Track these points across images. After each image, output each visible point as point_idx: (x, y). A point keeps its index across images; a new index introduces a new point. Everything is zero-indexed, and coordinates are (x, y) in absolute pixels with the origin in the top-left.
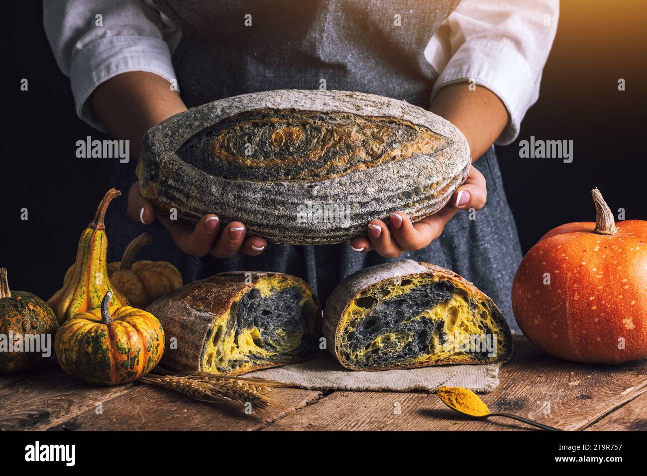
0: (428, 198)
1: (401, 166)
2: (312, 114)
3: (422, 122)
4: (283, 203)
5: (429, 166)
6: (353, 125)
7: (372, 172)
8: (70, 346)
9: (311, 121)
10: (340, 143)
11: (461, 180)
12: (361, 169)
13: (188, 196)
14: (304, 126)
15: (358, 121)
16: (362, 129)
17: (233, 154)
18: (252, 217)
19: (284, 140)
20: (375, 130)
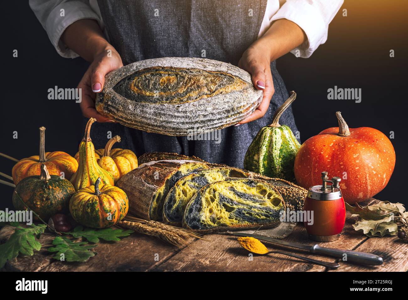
0: (239, 113)
1: (225, 96)
2: (181, 70)
3: (237, 74)
4: (164, 115)
5: (239, 97)
6: (201, 76)
7: (210, 100)
8: (78, 208)
9: (180, 73)
10: (194, 84)
11: (256, 105)
12: (204, 98)
13: (118, 110)
14: (177, 75)
15: (205, 73)
16: (206, 78)
17: (140, 89)
18: (149, 121)
19: (166, 83)
20: (213, 78)
